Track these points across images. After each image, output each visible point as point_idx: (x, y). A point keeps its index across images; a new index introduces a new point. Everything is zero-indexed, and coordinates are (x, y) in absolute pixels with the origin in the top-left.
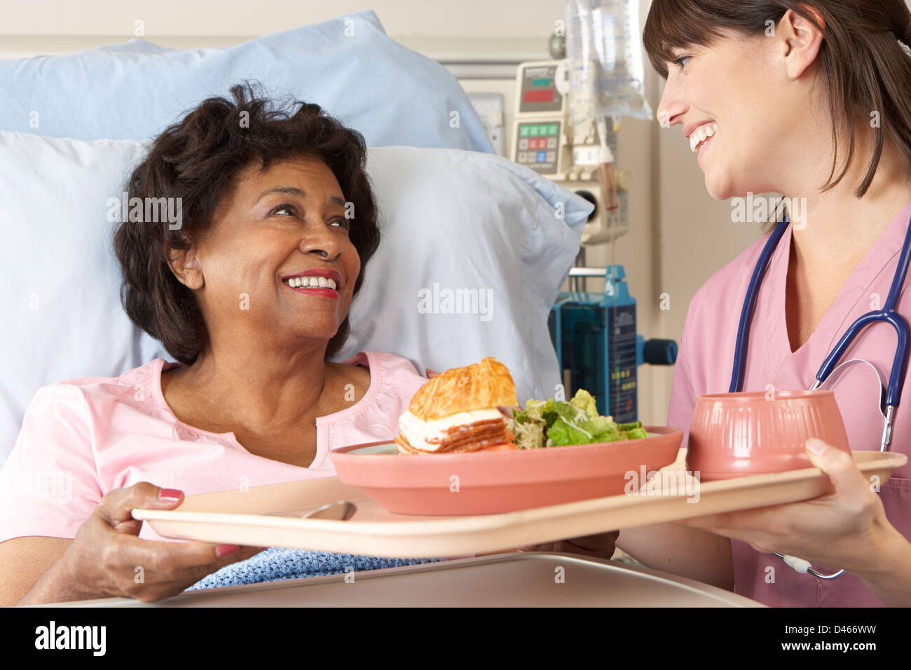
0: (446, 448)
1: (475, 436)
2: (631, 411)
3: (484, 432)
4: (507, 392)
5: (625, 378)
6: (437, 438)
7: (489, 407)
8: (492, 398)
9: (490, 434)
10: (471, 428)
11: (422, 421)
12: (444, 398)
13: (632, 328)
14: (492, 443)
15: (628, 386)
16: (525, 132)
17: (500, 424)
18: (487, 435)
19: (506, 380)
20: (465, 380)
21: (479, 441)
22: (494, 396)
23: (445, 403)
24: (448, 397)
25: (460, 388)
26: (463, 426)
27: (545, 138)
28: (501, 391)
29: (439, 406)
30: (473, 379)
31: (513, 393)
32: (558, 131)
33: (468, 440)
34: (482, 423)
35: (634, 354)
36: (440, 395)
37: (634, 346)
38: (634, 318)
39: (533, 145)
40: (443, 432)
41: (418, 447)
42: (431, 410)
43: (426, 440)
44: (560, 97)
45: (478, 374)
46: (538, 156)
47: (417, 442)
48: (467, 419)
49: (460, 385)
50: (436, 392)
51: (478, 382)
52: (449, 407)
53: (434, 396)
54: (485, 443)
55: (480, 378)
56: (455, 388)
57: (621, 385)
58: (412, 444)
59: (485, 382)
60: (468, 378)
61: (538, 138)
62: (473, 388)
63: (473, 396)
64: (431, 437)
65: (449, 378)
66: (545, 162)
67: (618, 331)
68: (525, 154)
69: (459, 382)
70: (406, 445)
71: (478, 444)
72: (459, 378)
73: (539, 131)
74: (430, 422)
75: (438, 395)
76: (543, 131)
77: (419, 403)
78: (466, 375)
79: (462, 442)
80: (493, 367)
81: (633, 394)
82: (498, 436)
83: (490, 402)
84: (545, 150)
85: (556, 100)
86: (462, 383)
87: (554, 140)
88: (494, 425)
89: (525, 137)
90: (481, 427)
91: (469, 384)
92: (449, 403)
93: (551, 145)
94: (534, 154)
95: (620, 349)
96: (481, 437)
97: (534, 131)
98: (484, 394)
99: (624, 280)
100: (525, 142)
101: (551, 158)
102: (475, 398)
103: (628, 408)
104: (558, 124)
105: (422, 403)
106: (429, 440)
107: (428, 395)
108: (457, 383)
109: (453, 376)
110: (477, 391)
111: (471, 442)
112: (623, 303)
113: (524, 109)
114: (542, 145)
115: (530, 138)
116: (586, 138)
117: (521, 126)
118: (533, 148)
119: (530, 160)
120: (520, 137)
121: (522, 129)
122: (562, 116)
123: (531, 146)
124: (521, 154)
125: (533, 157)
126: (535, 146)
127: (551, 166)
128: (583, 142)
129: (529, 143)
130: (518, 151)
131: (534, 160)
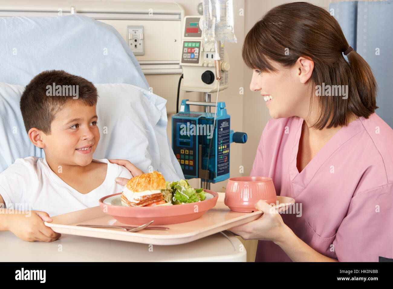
0: (141, 203)
1: (152, 198)
2: (227, 162)
3: (155, 197)
4: (163, 185)
5: (225, 148)
6: (138, 199)
7: (157, 189)
8: (158, 186)
9: (157, 198)
11: (133, 192)
12: (141, 185)
13: (228, 128)
14: (157, 201)
15: (226, 152)
16: (186, 45)
17: (160, 195)
19: (163, 180)
20: (149, 179)
21: (153, 200)
22: (159, 186)
23: (141, 187)
24: (142, 185)
25: (147, 182)
26: (148, 195)
27: (194, 48)
28: (161, 184)
29: (139, 187)
30: (151, 179)
31: (165, 185)
32: (200, 45)
33: (149, 200)
34: (154, 194)
35: (229, 139)
36: (139, 184)
37: (229, 135)
38: (229, 124)
40: (141, 197)
41: (131, 201)
42: (136, 188)
43: (134, 199)
44: (201, 31)
45: (153, 178)
46: (191, 56)
47: (131, 199)
48: (149, 193)
49: (146, 181)
50: (138, 182)
51: (153, 180)
52: (142, 188)
53: (137, 184)
54: (155, 201)
55: (154, 179)
56: (145, 182)
57: (222, 151)
58: (129, 200)
59: (156, 180)
60: (149, 178)
61: (192, 48)
62: (151, 182)
63: (151, 185)
64: (136, 198)
65: (143, 178)
66: (194, 58)
67: (222, 130)
68: (186, 54)
69: (146, 180)
70: (126, 199)
71: (153, 201)
72: (146, 178)
73: (192, 45)
74: (136, 193)
75: (139, 183)
76: (194, 45)
77: (131, 185)
78: (148, 178)
79: (147, 200)
80: (158, 176)
81: (228, 155)
82: (159, 198)
83: (157, 188)
84: (194, 53)
85: (199, 32)
86: (147, 180)
88: (158, 195)
89: (186, 47)
90: (154, 196)
92: (143, 187)
93: (197, 50)
94: (190, 55)
95: (222, 137)
96: (154, 199)
97: (190, 45)
98: (155, 185)
99: (225, 108)
100: (187, 49)
101: (196, 56)
102: (152, 186)
103: (225, 161)
104: (200, 42)
105: (132, 186)
106: (135, 199)
107: (134, 183)
108: (145, 180)
109: (144, 177)
110: (153, 183)
111: (150, 200)
112: (224, 118)
113: (185, 36)
114: (193, 50)
115: (188, 48)
116: (211, 49)
117: (185, 42)
118: (189, 52)
119: (188, 57)
120: (184, 47)
121: (185, 44)
122: (201, 39)
123: (189, 51)
124: (184, 54)
125: (189, 56)
126: (190, 51)
127: (196, 60)
128: (209, 50)
129: (188, 50)
130: (183, 53)
131: (190, 57)
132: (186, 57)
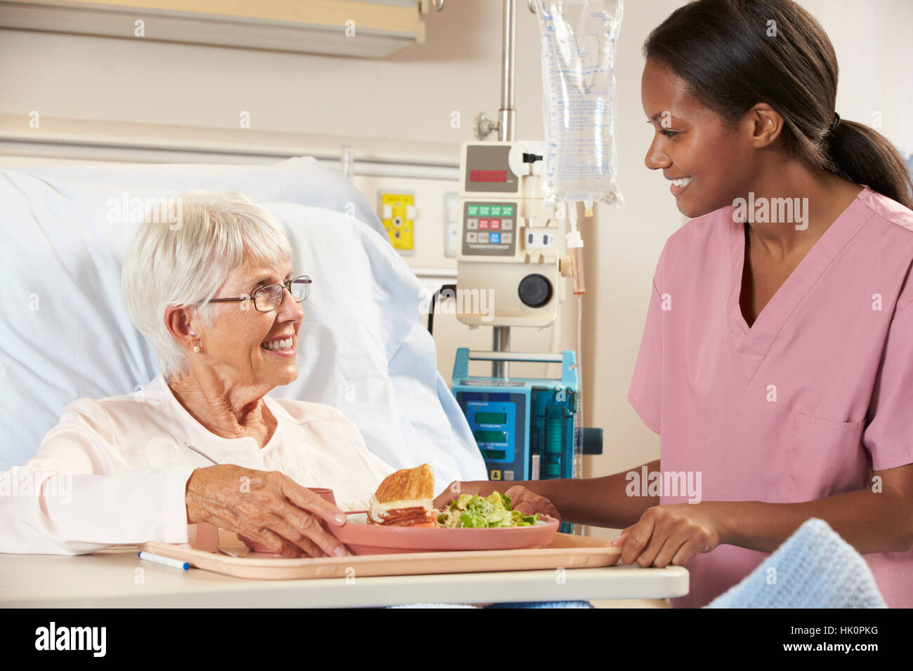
3: (412, 514)
4: (428, 490)
6: (383, 515)
8: (418, 493)
9: (417, 516)
10: (403, 511)
14: (418, 522)
16: (473, 211)
17: (422, 510)
18: (414, 516)
21: (408, 519)
25: (401, 485)
26: (398, 509)
27: (499, 219)
29: (388, 494)
30: (409, 480)
32: (515, 212)
33: (402, 519)
34: (410, 509)
36: (390, 487)
39: (484, 224)
40: (388, 511)
41: (375, 519)
42: (383, 496)
44: (516, 178)
46: (490, 237)
48: (401, 505)
51: (412, 482)
52: (394, 495)
53: (386, 487)
54: (413, 521)
55: (414, 479)
56: (398, 484)
59: (417, 482)
60: (406, 478)
61: (489, 219)
62: (408, 485)
64: (380, 513)
66: (500, 243)
68: (475, 234)
71: (408, 522)
72: (402, 477)
73: (490, 211)
74: (383, 504)
76: (496, 211)
79: (398, 519)
80: (422, 472)
82: (421, 518)
84: (499, 231)
85: (510, 181)
86: (402, 481)
87: (510, 222)
88: (418, 510)
89: (473, 217)
91: (406, 482)
93: (507, 224)
94: (486, 234)
96: (410, 517)
97: (484, 211)
98: (415, 490)
100: (475, 221)
101: (506, 238)
102: (408, 492)
104: (514, 205)
106: (380, 516)
108: (399, 481)
109: (399, 475)
110: (411, 487)
111: (404, 520)
113: (468, 188)
114: (495, 225)
115: (480, 218)
116: (549, 221)
117: (467, 205)
118: (485, 229)
119: (480, 241)
120: (467, 217)
121: (470, 208)
122: (518, 198)
123: (482, 226)
124: (469, 234)
125: (486, 238)
126: (486, 226)
127: (507, 247)
128: (544, 224)
129: (479, 223)
130: (466, 230)
131: (486, 241)
132: (474, 240)
